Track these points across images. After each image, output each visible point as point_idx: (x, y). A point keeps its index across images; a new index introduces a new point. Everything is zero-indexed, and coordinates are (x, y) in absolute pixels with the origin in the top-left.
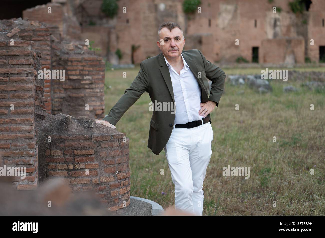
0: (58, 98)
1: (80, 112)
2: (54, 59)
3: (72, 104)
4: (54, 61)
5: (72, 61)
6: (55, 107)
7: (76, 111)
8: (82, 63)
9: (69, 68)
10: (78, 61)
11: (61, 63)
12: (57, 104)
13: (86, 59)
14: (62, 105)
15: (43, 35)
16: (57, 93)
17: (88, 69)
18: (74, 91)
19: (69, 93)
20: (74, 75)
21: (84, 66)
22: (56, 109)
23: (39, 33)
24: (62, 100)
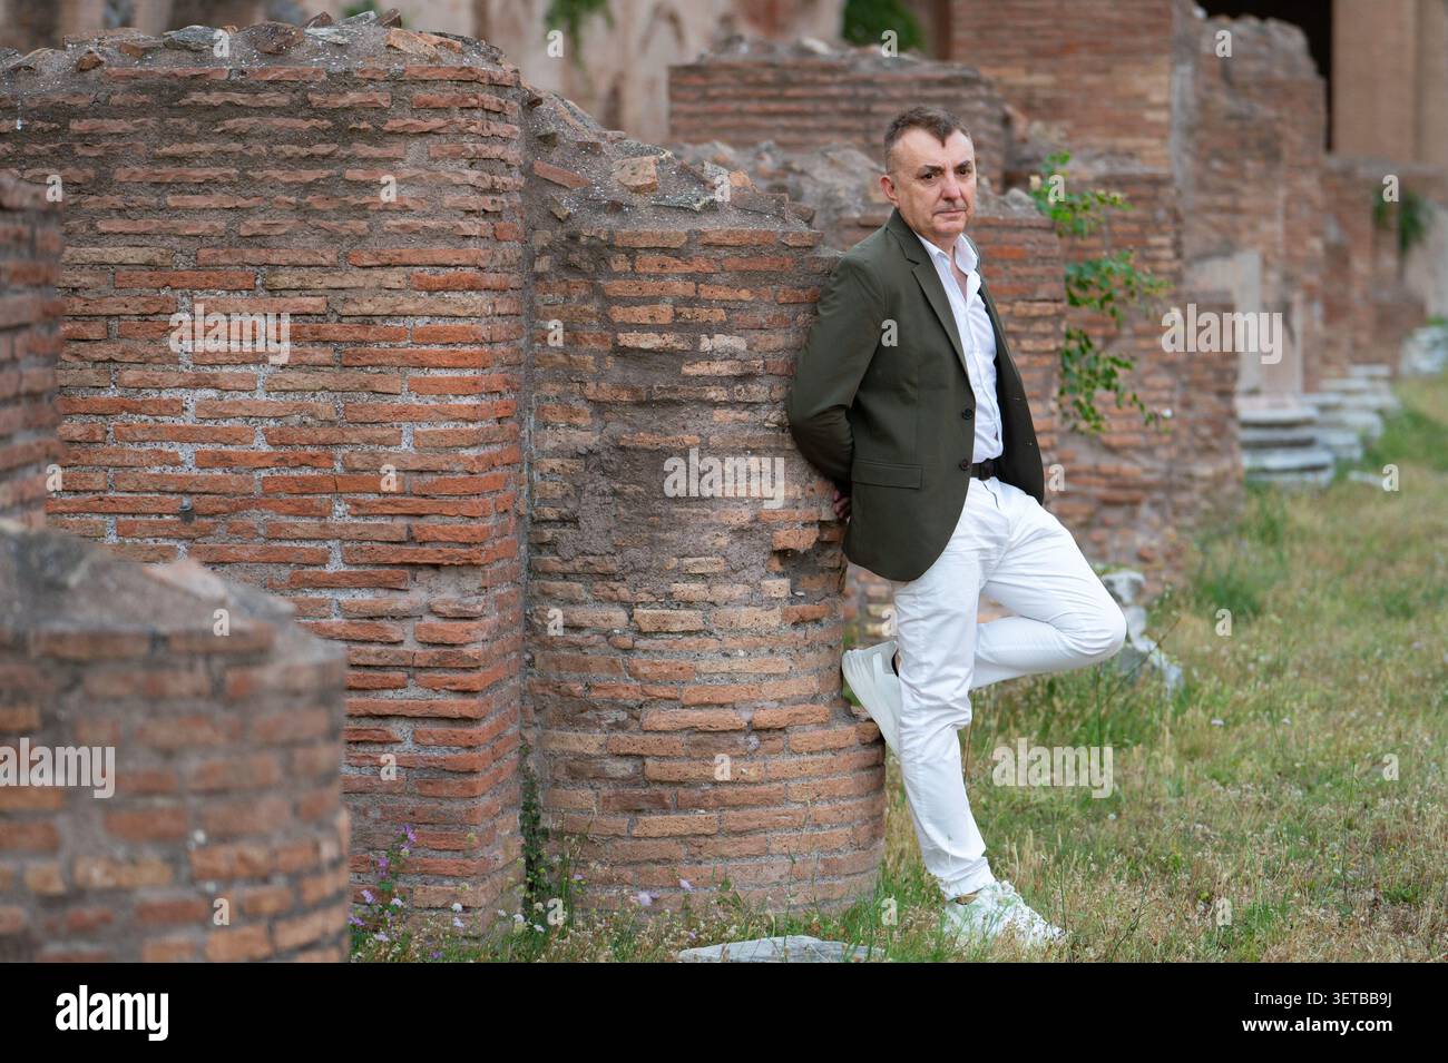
0: (557, 453)
1: (674, 535)
2: (542, 238)
3: (630, 489)
4: (543, 251)
5: (631, 253)
6: (543, 500)
7: (652, 526)
8: (690, 261)
9: (616, 287)
10: (664, 250)
11: (575, 258)
12: (555, 489)
13: (713, 237)
14: (579, 489)
15: (441, 103)
16: (555, 428)
17: (722, 294)
18: (641, 415)
19: (615, 427)
20: (642, 328)
21: (697, 278)
22: (550, 513)
23: (421, 94)
24: (578, 465)
